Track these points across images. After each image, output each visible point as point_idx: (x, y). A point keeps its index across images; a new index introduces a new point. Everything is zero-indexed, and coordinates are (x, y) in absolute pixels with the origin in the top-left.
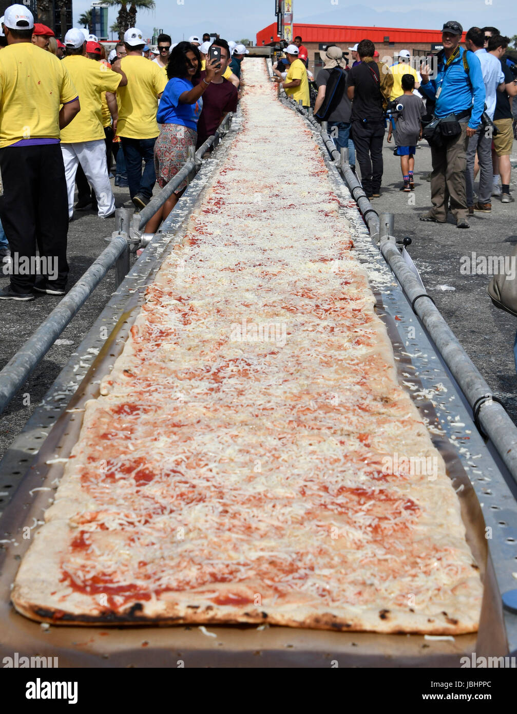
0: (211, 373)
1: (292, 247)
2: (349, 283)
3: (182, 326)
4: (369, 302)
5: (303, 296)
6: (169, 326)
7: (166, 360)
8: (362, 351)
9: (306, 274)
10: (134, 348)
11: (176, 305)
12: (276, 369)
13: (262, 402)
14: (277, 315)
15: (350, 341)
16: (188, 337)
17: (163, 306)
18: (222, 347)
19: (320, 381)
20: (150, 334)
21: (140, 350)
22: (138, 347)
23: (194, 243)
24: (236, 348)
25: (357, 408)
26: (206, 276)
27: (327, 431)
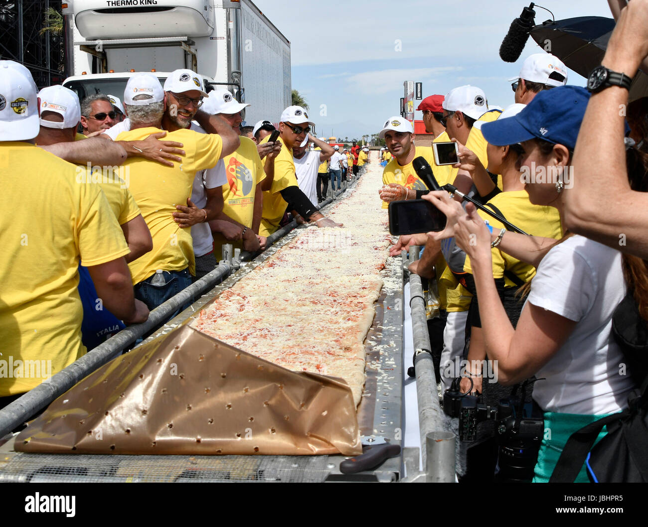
0: (243, 336)
1: (339, 268)
2: (366, 288)
3: (237, 312)
4: (372, 298)
5: (330, 295)
6: (228, 312)
7: (216, 329)
8: (350, 324)
9: (338, 283)
10: (198, 323)
11: (238, 300)
12: (286, 334)
13: (266, 350)
14: (304, 306)
15: (344, 318)
16: (238, 317)
17: (230, 301)
18: (257, 323)
19: (312, 339)
20: (213, 316)
21: (202, 324)
22: (201, 322)
23: (272, 266)
24: (267, 323)
25: (326, 353)
26: (270, 285)
27: (299, 364)
